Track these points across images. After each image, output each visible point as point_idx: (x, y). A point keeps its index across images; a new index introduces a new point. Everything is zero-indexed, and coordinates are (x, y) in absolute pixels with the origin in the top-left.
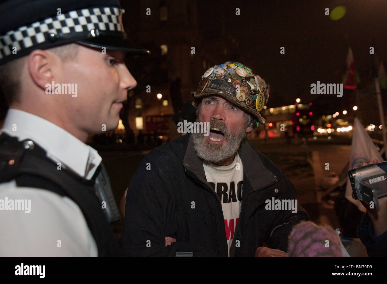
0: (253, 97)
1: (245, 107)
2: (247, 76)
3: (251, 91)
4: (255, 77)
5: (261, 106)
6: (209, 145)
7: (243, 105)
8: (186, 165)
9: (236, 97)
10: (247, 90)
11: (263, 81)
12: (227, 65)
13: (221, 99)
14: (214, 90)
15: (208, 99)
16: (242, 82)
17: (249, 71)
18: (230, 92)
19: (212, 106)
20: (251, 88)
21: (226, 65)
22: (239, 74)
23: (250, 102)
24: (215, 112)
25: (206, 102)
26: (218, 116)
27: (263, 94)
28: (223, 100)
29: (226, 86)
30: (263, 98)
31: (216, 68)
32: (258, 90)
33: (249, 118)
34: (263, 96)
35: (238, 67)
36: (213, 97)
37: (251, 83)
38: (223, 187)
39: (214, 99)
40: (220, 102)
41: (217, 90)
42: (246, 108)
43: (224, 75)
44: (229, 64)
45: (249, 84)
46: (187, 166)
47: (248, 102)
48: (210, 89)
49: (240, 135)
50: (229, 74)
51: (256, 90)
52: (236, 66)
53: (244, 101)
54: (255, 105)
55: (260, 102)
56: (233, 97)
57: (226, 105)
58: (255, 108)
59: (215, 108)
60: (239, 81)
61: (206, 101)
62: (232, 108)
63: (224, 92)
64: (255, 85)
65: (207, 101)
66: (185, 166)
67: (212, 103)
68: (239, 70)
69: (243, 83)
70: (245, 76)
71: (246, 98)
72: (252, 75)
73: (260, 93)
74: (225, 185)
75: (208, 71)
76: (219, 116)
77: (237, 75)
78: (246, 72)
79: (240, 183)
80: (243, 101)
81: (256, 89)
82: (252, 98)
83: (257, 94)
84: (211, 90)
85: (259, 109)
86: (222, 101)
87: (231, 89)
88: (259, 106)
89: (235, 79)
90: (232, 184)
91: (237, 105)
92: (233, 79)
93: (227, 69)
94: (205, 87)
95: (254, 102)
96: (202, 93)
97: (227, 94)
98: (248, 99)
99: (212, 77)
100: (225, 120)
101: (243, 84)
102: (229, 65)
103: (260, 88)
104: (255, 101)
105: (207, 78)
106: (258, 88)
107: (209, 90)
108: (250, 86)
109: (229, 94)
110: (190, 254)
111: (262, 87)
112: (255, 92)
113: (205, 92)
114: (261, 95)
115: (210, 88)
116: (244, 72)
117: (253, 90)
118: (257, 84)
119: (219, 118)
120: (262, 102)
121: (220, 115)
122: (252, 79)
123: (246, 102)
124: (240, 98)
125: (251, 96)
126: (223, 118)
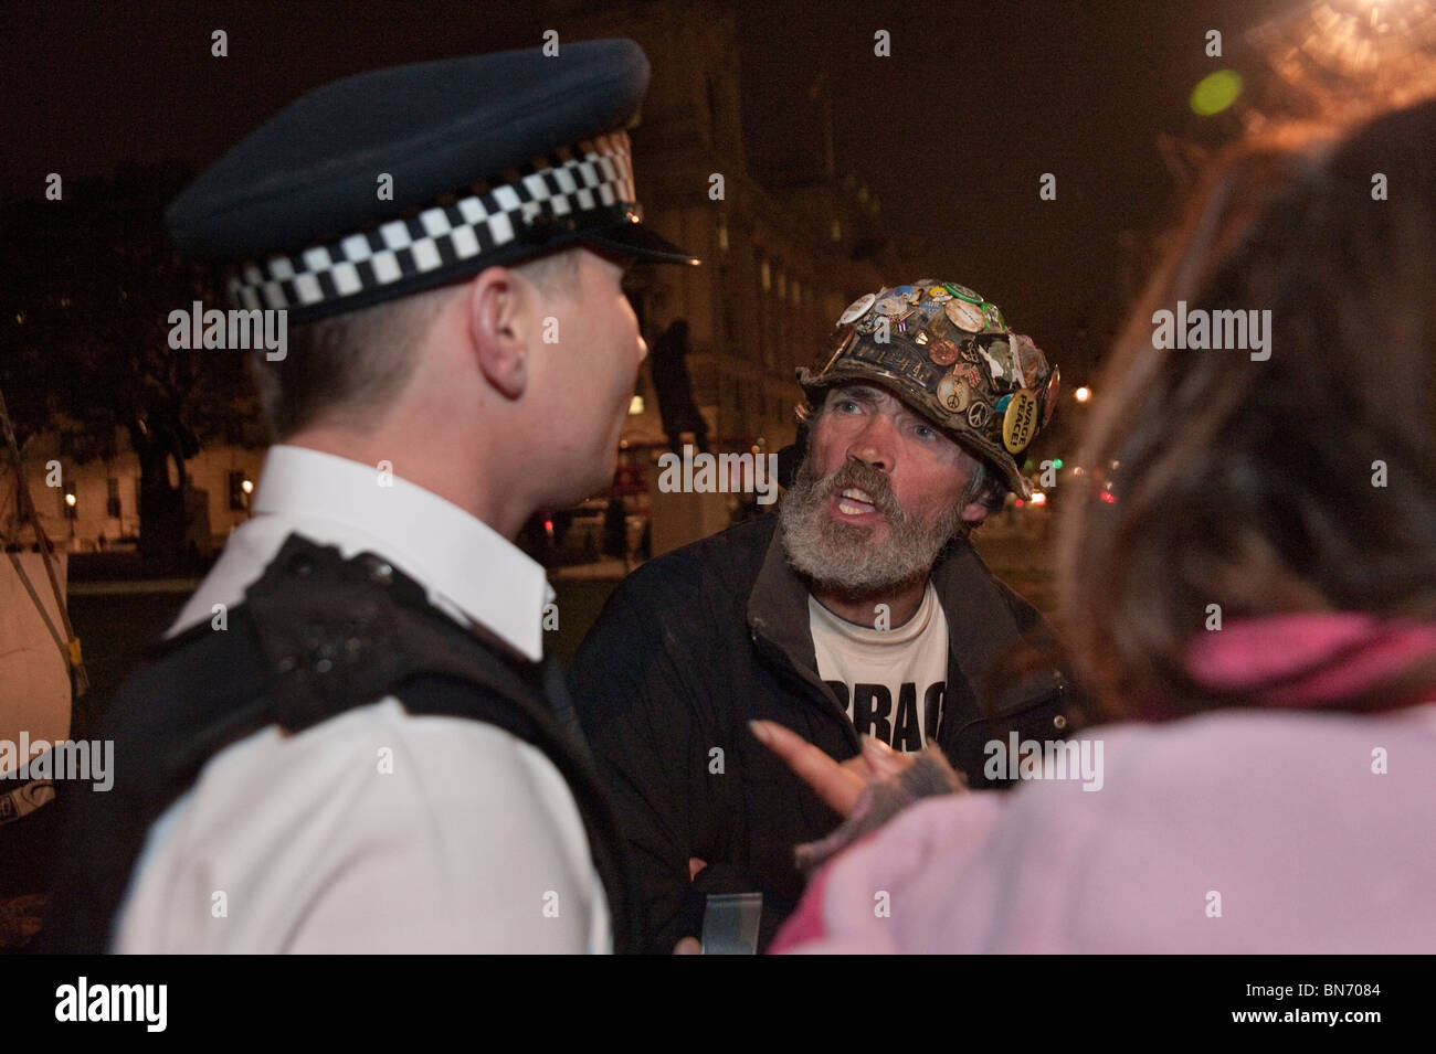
0: (996, 404)
1: (960, 431)
2: (983, 330)
3: (989, 383)
4: (1012, 339)
5: (1020, 436)
6: (831, 528)
7: (956, 423)
8: (756, 619)
9: (936, 395)
10: (978, 379)
11: (1037, 352)
12: (922, 290)
13: (886, 397)
14: (866, 365)
15: (843, 396)
16: (964, 347)
17: (992, 314)
18: (918, 377)
19: (855, 419)
20: (990, 372)
21: (918, 288)
22: (956, 319)
23: (982, 417)
24: (861, 440)
25: (837, 405)
26: (870, 454)
27: (1031, 397)
28: (893, 400)
29: (909, 357)
30: (1031, 409)
31: (882, 298)
32: (1014, 380)
33: (979, 472)
34: (1031, 403)
35: (955, 297)
36: (862, 388)
37: (995, 356)
38: (875, 700)
39: (863, 397)
40: (882, 406)
41: (875, 368)
42: (968, 435)
43: (905, 321)
44: (929, 287)
45: (988, 357)
46: (759, 624)
47: (978, 416)
48: (854, 362)
49: (939, 524)
50: (924, 318)
51: (1007, 379)
52: (950, 294)
53: (964, 413)
54: (1001, 429)
55: (1019, 420)
56: (925, 393)
57: (903, 421)
58: (999, 439)
59: (864, 427)
60: (952, 346)
61: (836, 400)
62: (922, 432)
63: (898, 375)
64: (1008, 364)
65: (842, 403)
66: (755, 626)
67: (857, 411)
68: (959, 307)
69: (967, 354)
70: (975, 330)
71: (971, 403)
72: (1001, 330)
73: (1021, 392)
74: (882, 692)
75: (856, 304)
76: (872, 452)
77: (948, 325)
78: (980, 317)
79: (935, 690)
80: (960, 413)
81: (1010, 375)
82: (994, 408)
83: (1011, 395)
84: (856, 365)
85: (1015, 444)
86: (888, 406)
87: (922, 369)
88: (1015, 435)
89: (941, 335)
90: (908, 691)
91: (936, 420)
92: (932, 334)
93: (917, 303)
94: (838, 352)
95: (999, 421)
96: (827, 372)
97: (907, 382)
98: (978, 407)
99: (865, 323)
100: (892, 469)
101: (965, 356)
102: (926, 290)
103: (1025, 375)
104: (1002, 416)
105: (851, 326)
106: (1017, 375)
107: (850, 364)
108: (987, 363)
109: (913, 384)
110: (754, 898)
111: (1033, 372)
112: (1004, 387)
113: (835, 368)
114: (1023, 397)
115: (856, 359)
116: (976, 316)
117: (997, 379)
118: (1016, 360)
119: (872, 461)
120: (1026, 423)
121: (879, 452)
122: (998, 343)
123: (970, 418)
124: (951, 400)
125: (989, 397)
126: (887, 463)
